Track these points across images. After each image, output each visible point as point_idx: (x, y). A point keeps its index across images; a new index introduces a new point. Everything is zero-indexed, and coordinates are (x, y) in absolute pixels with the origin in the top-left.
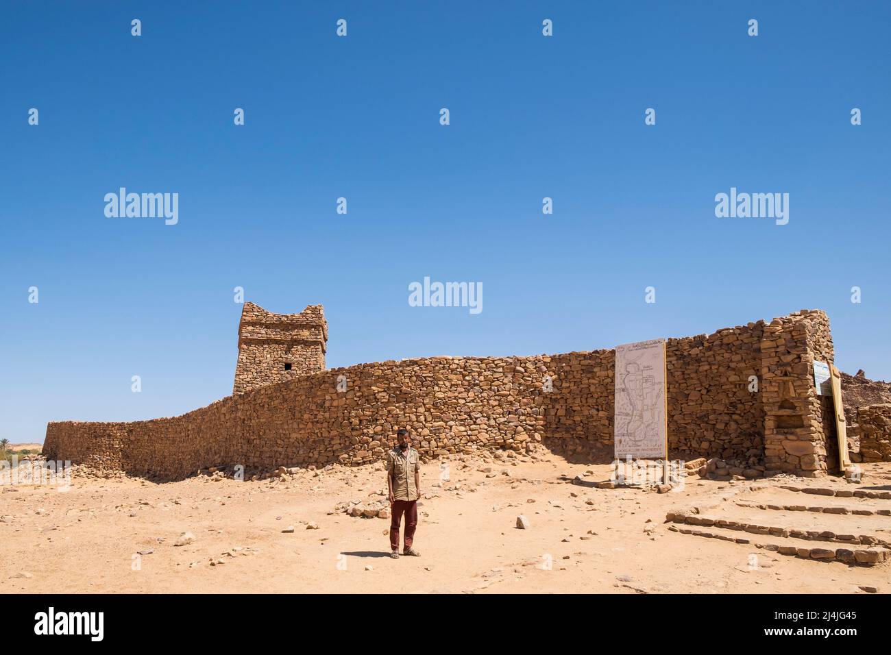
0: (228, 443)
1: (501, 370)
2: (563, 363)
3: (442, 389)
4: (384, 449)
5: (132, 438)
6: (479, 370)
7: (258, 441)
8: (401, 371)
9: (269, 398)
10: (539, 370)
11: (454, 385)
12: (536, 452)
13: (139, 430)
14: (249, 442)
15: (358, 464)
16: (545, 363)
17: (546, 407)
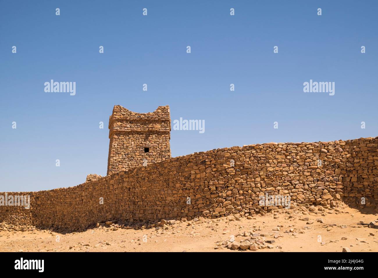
0: (117, 204)
1: (311, 151)
2: (354, 145)
3: (272, 165)
4: (233, 206)
5: (39, 203)
6: (296, 151)
7: (141, 203)
8: (243, 154)
9: (149, 173)
10: (337, 151)
11: (280, 162)
12: (338, 206)
13: (43, 197)
14: (134, 203)
15: (217, 217)
16: (341, 146)
17: (343, 176)
